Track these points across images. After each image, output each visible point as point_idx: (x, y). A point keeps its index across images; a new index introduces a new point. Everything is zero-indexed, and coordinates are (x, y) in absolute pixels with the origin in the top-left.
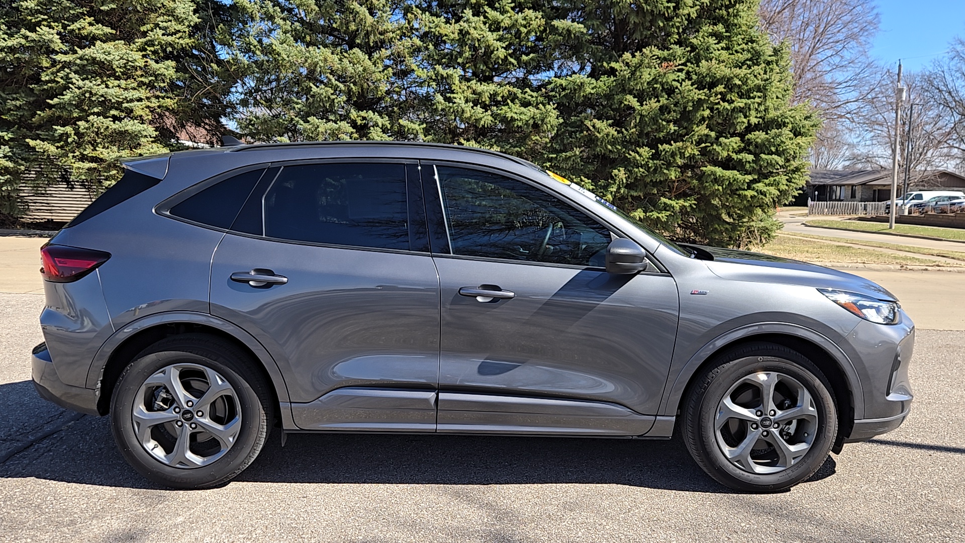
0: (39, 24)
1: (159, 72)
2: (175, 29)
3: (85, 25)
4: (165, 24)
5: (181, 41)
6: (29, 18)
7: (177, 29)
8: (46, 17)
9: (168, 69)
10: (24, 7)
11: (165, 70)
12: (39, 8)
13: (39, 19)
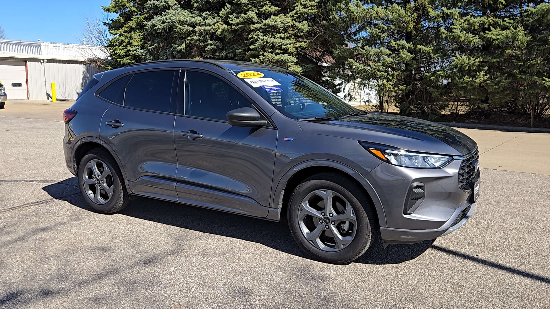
0: (248, 10)
1: (299, 28)
2: (310, 5)
3: (269, 8)
4: (305, 3)
5: (312, 11)
6: (244, 7)
7: (311, 4)
8: (251, 6)
9: (304, 26)
10: (243, 3)
11: (302, 26)
12: (249, 2)
13: (249, 7)
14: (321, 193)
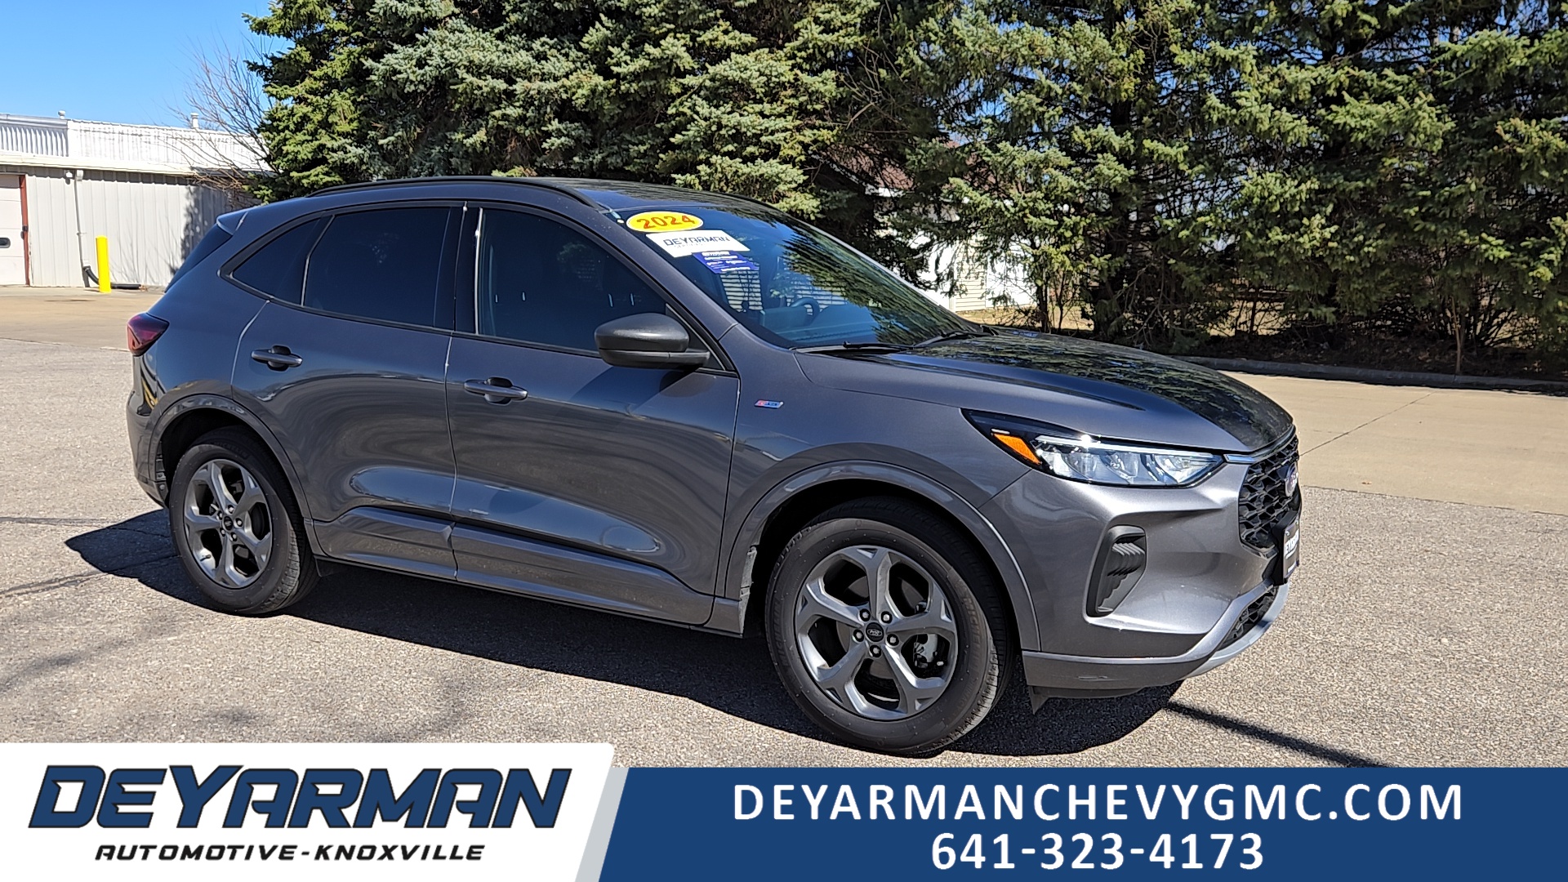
0: (664, 36)
1: (813, 89)
2: (842, 22)
3: (719, 35)
4: (827, 16)
5: (848, 40)
6: (653, 29)
7: (845, 21)
8: (672, 26)
9: (826, 84)
10: (647, 14)
11: (821, 85)
12: (664, 14)
13: (664, 30)
14: (859, 554)
